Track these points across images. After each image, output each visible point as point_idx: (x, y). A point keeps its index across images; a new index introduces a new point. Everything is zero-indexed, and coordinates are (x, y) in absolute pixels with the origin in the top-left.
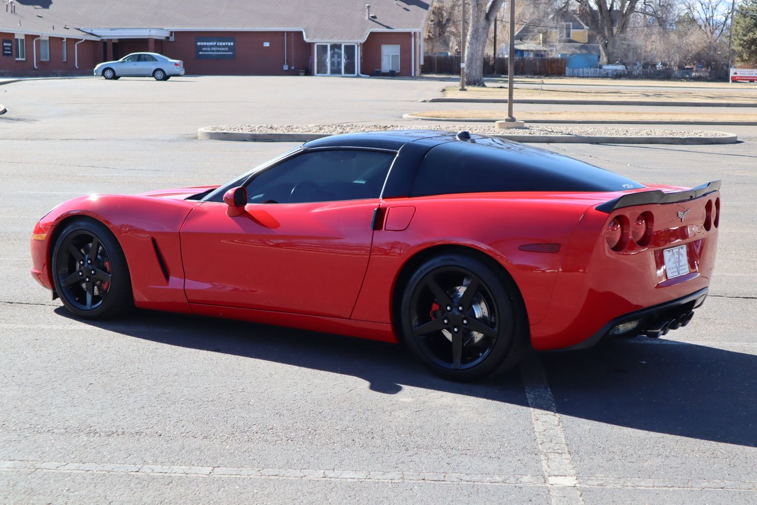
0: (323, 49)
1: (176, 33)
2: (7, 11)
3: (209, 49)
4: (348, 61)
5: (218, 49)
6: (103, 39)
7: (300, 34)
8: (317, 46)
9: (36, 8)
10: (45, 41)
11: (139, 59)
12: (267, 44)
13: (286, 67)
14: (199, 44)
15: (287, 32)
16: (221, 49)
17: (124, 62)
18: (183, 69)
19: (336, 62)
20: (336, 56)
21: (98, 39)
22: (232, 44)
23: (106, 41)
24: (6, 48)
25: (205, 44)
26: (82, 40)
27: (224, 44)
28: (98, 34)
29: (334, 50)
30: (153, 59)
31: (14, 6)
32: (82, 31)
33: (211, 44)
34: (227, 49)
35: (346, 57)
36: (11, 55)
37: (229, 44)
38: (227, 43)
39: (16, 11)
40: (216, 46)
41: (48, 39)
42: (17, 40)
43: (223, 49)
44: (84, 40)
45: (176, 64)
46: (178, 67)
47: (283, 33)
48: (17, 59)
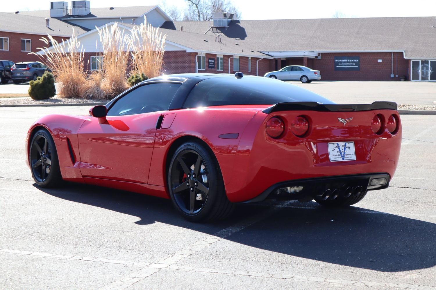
0: (416, 64)
1: (322, 54)
2: (216, 41)
3: (343, 64)
4: (433, 71)
5: (349, 64)
6: (275, 58)
7: (402, 54)
8: (413, 61)
9: (237, 40)
10: (237, 59)
11: (292, 69)
12: (380, 61)
13: (392, 76)
14: (336, 61)
15: (393, 53)
16: (350, 64)
17: (282, 71)
18: (320, 76)
19: (425, 72)
20: (425, 68)
21: (272, 58)
22: (358, 61)
23: (277, 59)
24: (210, 63)
25: (340, 61)
26: (260, 58)
27: (352, 61)
28: (272, 55)
29: (424, 64)
30: (301, 69)
31: (221, 38)
32: (262, 53)
33: (344, 61)
34: (354, 64)
35: (432, 69)
36: (214, 67)
37: (356, 61)
38: (354, 60)
39: (221, 41)
40: (348, 62)
41: (239, 58)
42: (218, 58)
43: (352, 64)
44: (262, 59)
45: (315, 73)
46: (316, 74)
47: (391, 53)
48: (217, 70)
